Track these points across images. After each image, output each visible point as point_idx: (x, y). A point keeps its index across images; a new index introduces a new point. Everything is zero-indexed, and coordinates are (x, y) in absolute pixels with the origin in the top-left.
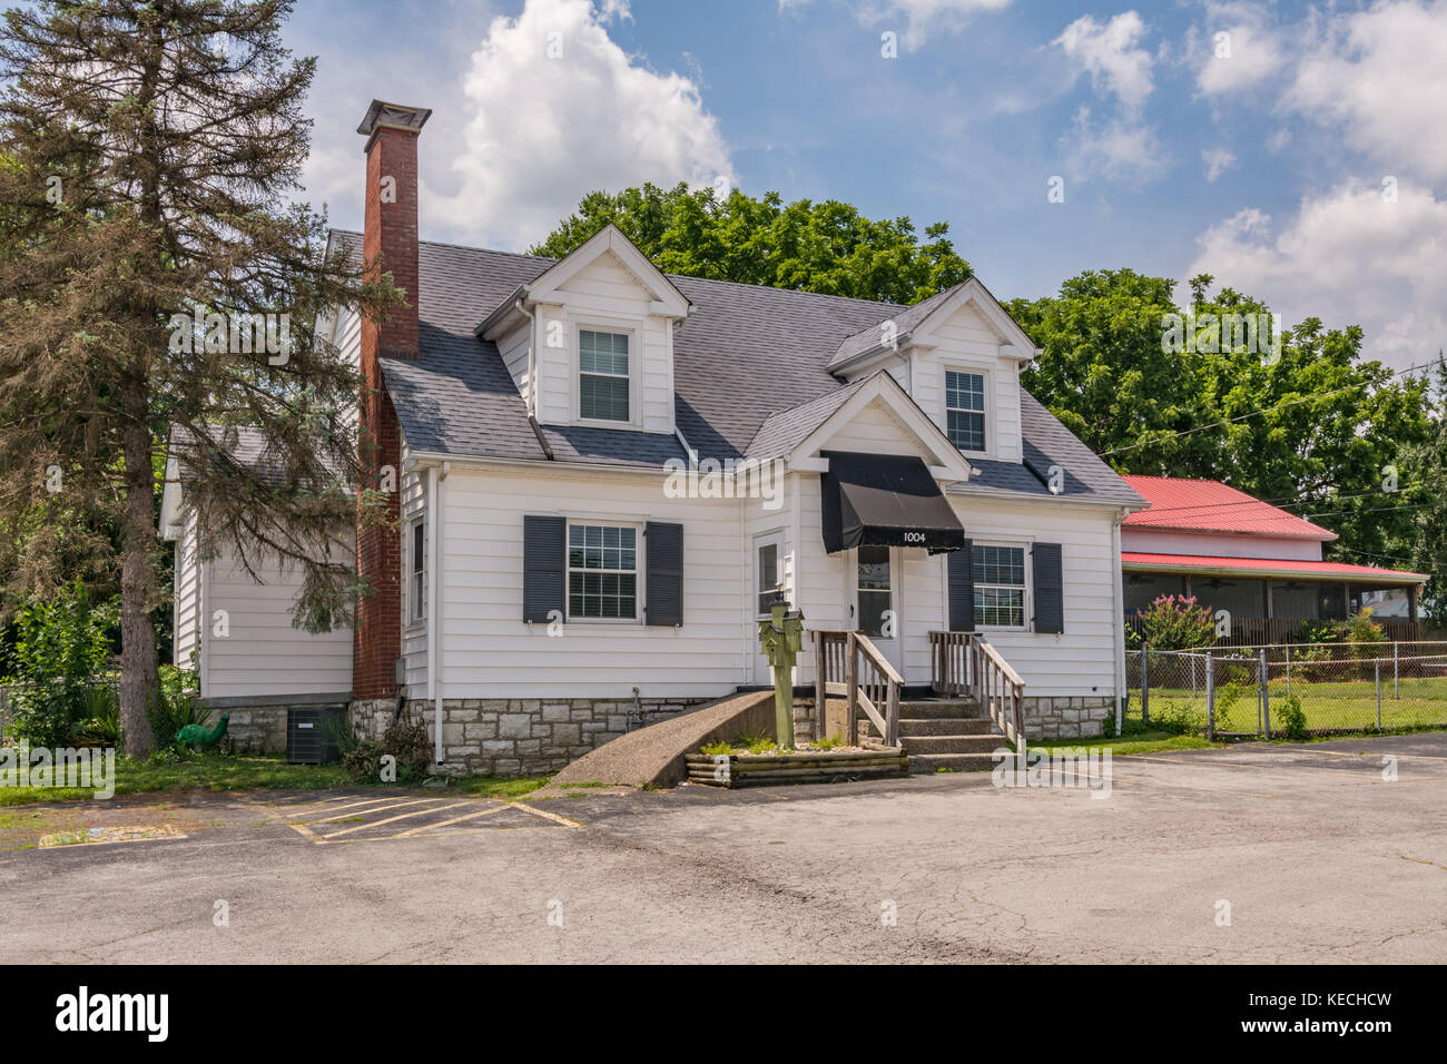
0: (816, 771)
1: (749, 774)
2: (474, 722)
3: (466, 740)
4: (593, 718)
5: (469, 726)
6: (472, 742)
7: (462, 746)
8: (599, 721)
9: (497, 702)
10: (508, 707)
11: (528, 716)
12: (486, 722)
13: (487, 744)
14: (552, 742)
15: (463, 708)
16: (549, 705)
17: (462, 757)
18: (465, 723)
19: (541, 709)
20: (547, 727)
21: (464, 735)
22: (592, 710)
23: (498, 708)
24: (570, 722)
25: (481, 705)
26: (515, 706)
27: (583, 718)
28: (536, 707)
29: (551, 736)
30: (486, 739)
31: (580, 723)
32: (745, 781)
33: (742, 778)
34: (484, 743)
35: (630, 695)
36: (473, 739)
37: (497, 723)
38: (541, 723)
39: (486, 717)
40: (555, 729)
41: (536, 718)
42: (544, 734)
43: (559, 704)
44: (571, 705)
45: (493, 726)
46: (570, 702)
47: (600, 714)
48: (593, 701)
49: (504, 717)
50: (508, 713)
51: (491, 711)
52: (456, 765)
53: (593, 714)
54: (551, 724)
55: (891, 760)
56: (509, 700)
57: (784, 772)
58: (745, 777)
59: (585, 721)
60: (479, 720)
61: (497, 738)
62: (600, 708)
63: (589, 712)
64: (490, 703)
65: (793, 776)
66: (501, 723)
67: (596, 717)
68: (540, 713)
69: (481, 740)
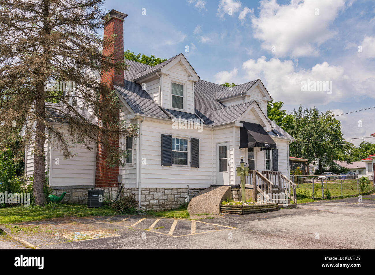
0: (260, 209)
1: (246, 210)
2: (148, 195)
3: (146, 200)
4: (177, 193)
5: (147, 196)
6: (147, 201)
7: (145, 202)
8: (179, 194)
9: (154, 189)
10: (156, 190)
11: (161, 193)
12: (151, 195)
13: (151, 201)
14: (167, 200)
15: (145, 191)
16: (167, 190)
17: (144, 205)
18: (145, 195)
19: (165, 191)
20: (166, 196)
21: (145, 199)
22: (177, 191)
23: (154, 191)
24: (172, 195)
25: (150, 190)
26: (158, 190)
27: (175, 193)
28: (163, 190)
29: (167, 199)
30: (151, 200)
31: (174, 195)
32: (245, 212)
33: (244, 212)
34: (150, 201)
35: (186, 187)
36: (148, 200)
37: (154, 195)
38: (165, 195)
39: (151, 193)
40: (168, 197)
41: (163, 193)
42: (165, 198)
43: (169, 189)
44: (172, 190)
45: (153, 196)
46: (172, 189)
47: (179, 192)
48: (177, 189)
49: (155, 193)
50: (157, 192)
51: (152, 192)
52: (143, 208)
53: (177, 192)
54: (167, 195)
55: (275, 206)
56: (157, 188)
57: (253, 210)
58: (245, 211)
59: (175, 194)
60: (149, 194)
61: (154, 199)
62: (179, 191)
63: (176, 192)
64: (152, 189)
65: (255, 211)
66: (155, 195)
67: (178, 193)
68: (164, 192)
69: (150, 200)
